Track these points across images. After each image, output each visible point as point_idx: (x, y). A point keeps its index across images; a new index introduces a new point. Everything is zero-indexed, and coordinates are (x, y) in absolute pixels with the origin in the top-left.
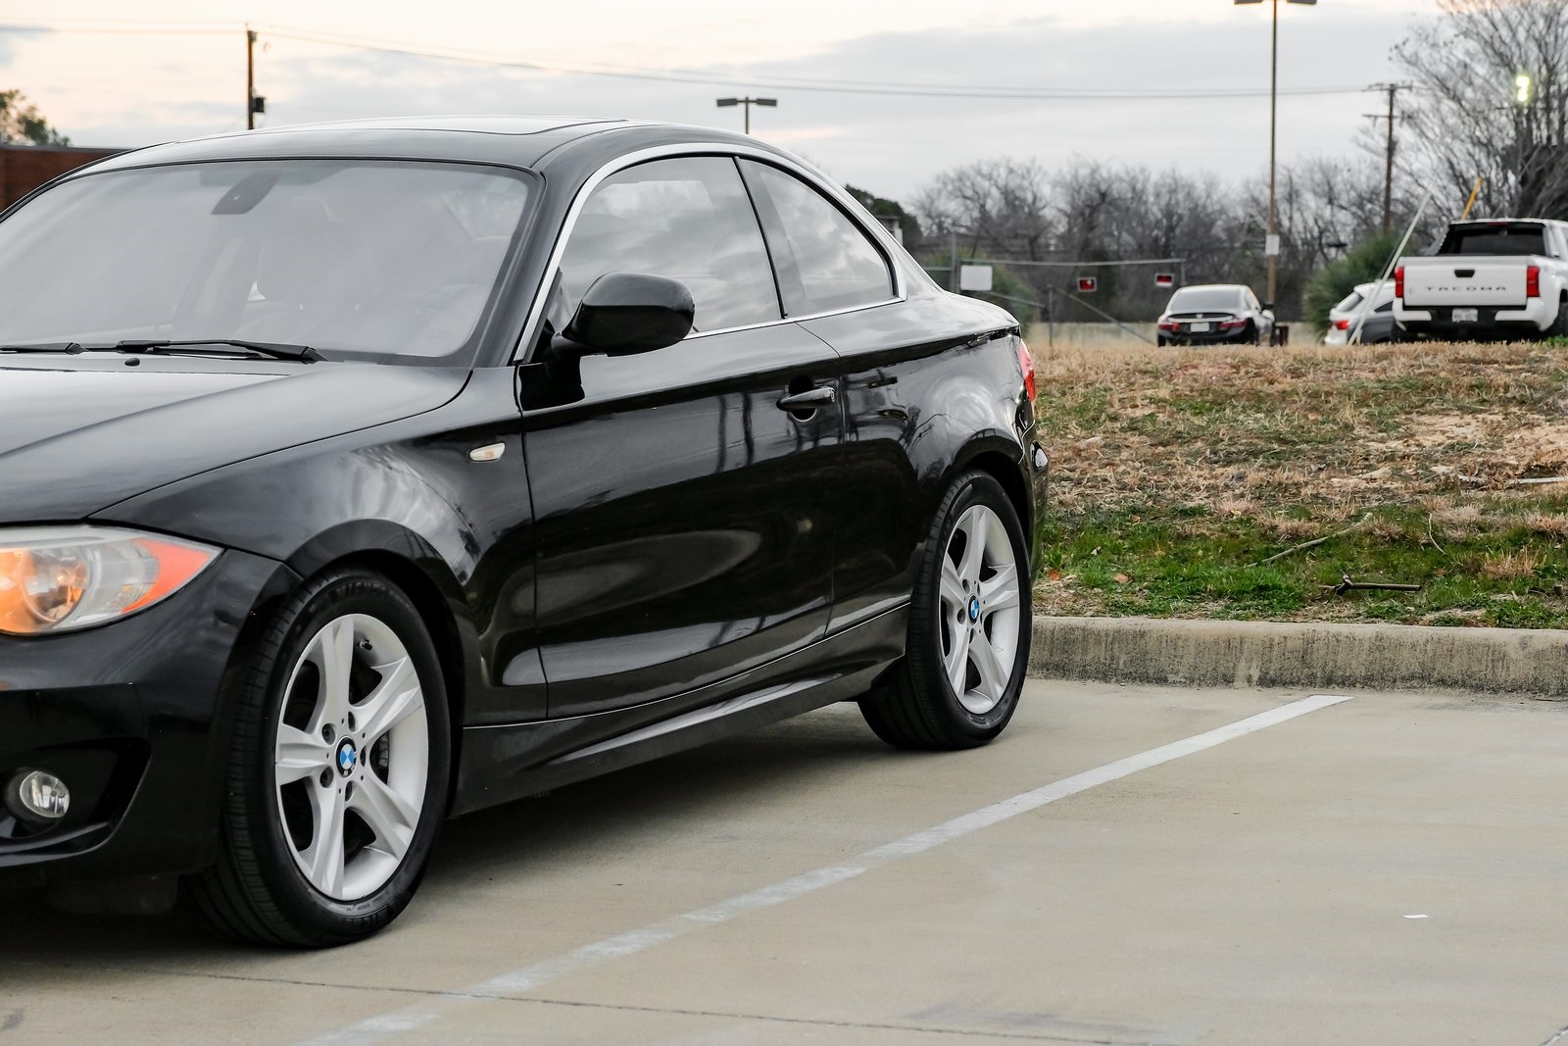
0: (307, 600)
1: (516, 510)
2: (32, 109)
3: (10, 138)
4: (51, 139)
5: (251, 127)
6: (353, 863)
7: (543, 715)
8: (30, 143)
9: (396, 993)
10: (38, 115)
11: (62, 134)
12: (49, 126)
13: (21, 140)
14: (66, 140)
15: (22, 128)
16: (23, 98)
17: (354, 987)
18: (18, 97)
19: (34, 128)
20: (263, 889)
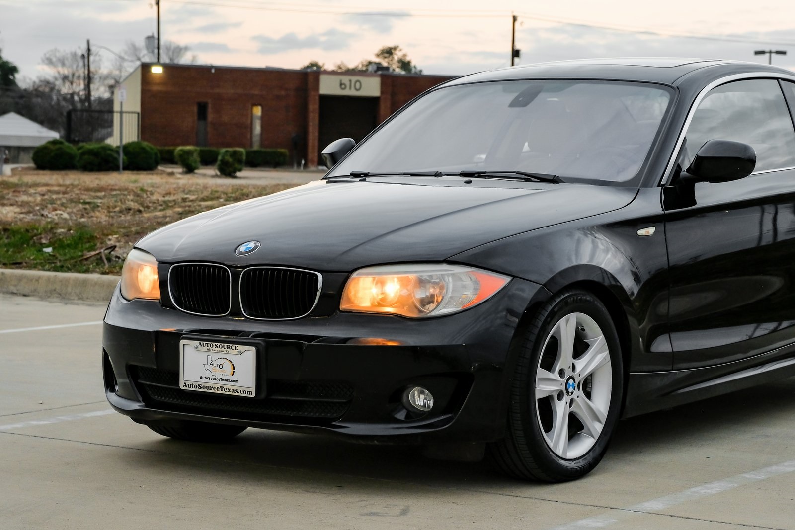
0: (553, 305)
1: (660, 262)
2: (405, 55)
3: (394, 70)
4: (413, 70)
5: (513, 65)
6: (572, 440)
7: (670, 368)
8: (403, 72)
9: (594, 508)
10: (408, 59)
11: (419, 68)
12: (413, 64)
13: (399, 71)
14: (421, 71)
15: (400, 65)
16: (401, 50)
17: (572, 504)
18: (398, 49)
19: (405, 65)
20: (528, 451)
